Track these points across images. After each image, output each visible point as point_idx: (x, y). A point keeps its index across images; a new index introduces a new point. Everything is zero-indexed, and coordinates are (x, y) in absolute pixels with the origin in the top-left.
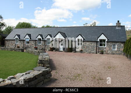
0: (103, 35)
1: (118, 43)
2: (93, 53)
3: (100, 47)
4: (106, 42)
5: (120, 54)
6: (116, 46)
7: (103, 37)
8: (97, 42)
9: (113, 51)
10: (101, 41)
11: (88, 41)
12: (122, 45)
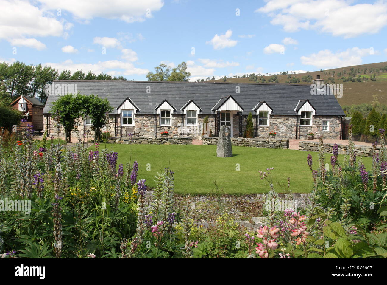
0: (307, 103)
1: (331, 119)
2: (291, 138)
3: (302, 126)
4: (312, 116)
5: (334, 138)
6: (328, 123)
7: (307, 107)
8: (297, 117)
9: (324, 132)
10: (303, 114)
12: (338, 121)
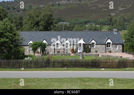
0: (109, 39)
1: (118, 45)
2: (103, 52)
3: (107, 48)
4: (111, 44)
5: (120, 52)
7: (109, 41)
8: (105, 44)
9: (116, 50)
10: (108, 43)
11: (99, 44)
12: (121, 46)
